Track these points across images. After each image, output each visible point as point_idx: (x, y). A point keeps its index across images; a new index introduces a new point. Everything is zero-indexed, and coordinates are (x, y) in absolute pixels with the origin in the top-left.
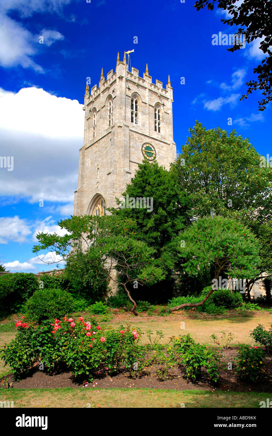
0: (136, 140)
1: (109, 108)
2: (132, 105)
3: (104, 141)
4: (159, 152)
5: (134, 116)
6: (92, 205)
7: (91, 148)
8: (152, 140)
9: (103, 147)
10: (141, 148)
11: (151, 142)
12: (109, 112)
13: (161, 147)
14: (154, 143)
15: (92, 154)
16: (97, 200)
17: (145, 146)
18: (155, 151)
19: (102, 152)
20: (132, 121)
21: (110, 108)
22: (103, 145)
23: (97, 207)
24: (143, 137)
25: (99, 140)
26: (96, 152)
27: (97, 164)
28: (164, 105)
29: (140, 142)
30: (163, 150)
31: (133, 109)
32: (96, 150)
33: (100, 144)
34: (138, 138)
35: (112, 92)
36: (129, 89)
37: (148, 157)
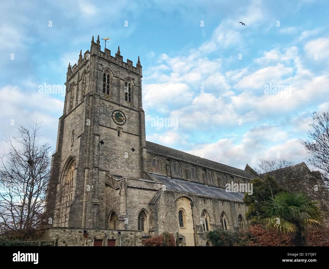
0: (107, 108)
2: (105, 79)
3: (79, 109)
4: (129, 118)
5: (106, 87)
7: (69, 116)
8: (123, 108)
9: (78, 114)
10: (111, 114)
11: (122, 109)
12: (84, 85)
13: (131, 114)
14: (124, 110)
15: (69, 122)
16: (71, 162)
17: (115, 113)
18: (125, 117)
20: (104, 91)
21: (86, 82)
23: (71, 169)
24: (114, 105)
25: (75, 109)
26: (72, 120)
27: (72, 130)
28: (134, 79)
29: (110, 109)
30: (133, 116)
31: (105, 82)
32: (72, 118)
34: (109, 106)
35: (87, 67)
36: (101, 65)
37: (118, 123)
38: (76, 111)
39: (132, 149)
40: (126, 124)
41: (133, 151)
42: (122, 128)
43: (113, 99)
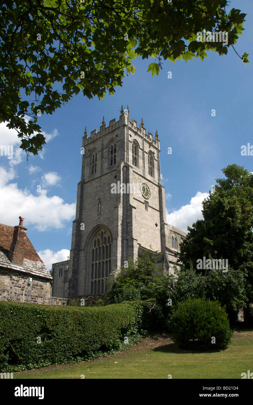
0: (136, 180)
1: (110, 150)
2: (132, 150)
3: (107, 178)
4: (152, 192)
6: (92, 235)
7: (90, 183)
8: (147, 182)
11: (147, 183)
12: (110, 153)
13: (153, 189)
14: (149, 184)
15: (92, 189)
16: (97, 231)
17: (143, 186)
18: (150, 191)
19: (104, 188)
20: (133, 163)
21: (112, 150)
22: (106, 181)
23: (96, 237)
24: (141, 178)
25: (100, 177)
26: (96, 187)
27: (98, 198)
28: (154, 153)
29: (139, 182)
30: (155, 191)
31: (133, 153)
32: (97, 185)
33: (102, 180)
34: (138, 178)
35: (115, 136)
36: (131, 136)
37: (144, 196)
38: (101, 179)
39: (155, 225)
40: (150, 198)
41: (156, 227)
42: (148, 202)
43: (140, 171)
